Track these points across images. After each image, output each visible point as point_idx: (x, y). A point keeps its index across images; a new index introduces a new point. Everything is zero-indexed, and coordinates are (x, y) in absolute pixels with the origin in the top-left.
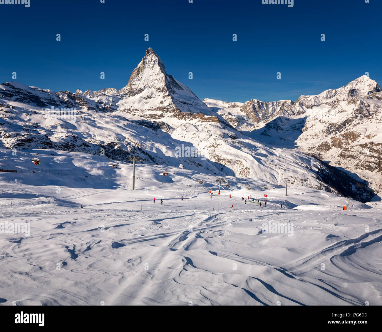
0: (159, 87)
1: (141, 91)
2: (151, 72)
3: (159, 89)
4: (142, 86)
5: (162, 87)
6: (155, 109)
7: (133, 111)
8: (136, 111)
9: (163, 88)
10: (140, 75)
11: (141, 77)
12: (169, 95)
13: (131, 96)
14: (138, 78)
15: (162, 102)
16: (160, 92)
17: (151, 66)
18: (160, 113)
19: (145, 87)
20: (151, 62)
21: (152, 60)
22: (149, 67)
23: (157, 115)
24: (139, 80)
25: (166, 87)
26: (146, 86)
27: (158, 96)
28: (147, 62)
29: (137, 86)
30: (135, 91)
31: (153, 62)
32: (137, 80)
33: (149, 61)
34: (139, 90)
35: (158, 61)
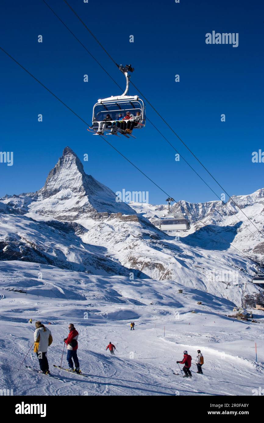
0: (76, 187)
1: (57, 191)
2: (68, 172)
3: (76, 189)
4: (57, 186)
5: (79, 187)
6: (69, 210)
7: (46, 213)
8: (49, 213)
9: (80, 188)
10: (56, 175)
11: (56, 177)
12: (85, 195)
13: (46, 198)
14: (53, 178)
15: (78, 202)
16: (76, 192)
17: (68, 165)
18: (75, 214)
19: (61, 187)
20: (68, 161)
21: (69, 159)
22: (65, 166)
23: (71, 217)
24: (55, 180)
25: (83, 187)
26: (61, 186)
27: (74, 197)
28: (64, 162)
29: (52, 186)
30: (50, 191)
31: (71, 161)
32: (52, 181)
33: (66, 161)
34: (54, 191)
35: (76, 160)
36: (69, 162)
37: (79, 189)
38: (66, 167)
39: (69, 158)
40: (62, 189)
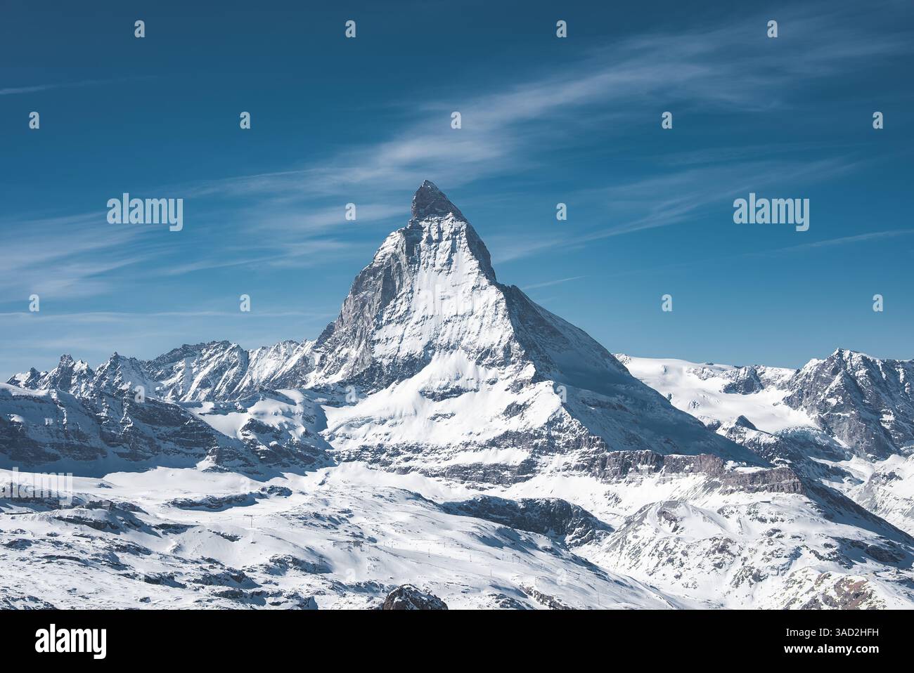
0: (487, 346)
1: (413, 365)
2: (442, 283)
3: (488, 352)
4: (413, 346)
5: (502, 345)
6: (493, 444)
7: (399, 454)
8: (409, 454)
9: (507, 350)
10: (400, 301)
11: (404, 308)
12: (537, 379)
13: (374, 390)
14: (392, 313)
15: (515, 410)
16: (492, 365)
17: (442, 258)
18: (517, 456)
19: (429, 347)
20: (439, 241)
21: (440, 232)
22: (431, 261)
23: (506, 468)
24: (401, 320)
25: (517, 345)
26: (430, 342)
27: (489, 386)
28: (422, 243)
29: (395, 344)
30: (388, 366)
31: (448, 239)
32: (389, 322)
33: (429, 241)
34: (406, 364)
35: (466, 236)
36: (442, 244)
37: (501, 354)
38: (434, 266)
39: (439, 228)
40: (433, 354)
